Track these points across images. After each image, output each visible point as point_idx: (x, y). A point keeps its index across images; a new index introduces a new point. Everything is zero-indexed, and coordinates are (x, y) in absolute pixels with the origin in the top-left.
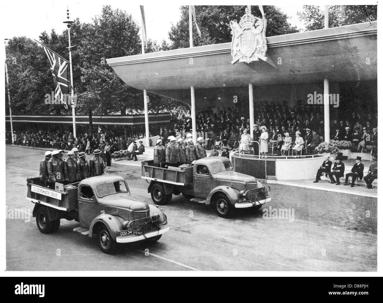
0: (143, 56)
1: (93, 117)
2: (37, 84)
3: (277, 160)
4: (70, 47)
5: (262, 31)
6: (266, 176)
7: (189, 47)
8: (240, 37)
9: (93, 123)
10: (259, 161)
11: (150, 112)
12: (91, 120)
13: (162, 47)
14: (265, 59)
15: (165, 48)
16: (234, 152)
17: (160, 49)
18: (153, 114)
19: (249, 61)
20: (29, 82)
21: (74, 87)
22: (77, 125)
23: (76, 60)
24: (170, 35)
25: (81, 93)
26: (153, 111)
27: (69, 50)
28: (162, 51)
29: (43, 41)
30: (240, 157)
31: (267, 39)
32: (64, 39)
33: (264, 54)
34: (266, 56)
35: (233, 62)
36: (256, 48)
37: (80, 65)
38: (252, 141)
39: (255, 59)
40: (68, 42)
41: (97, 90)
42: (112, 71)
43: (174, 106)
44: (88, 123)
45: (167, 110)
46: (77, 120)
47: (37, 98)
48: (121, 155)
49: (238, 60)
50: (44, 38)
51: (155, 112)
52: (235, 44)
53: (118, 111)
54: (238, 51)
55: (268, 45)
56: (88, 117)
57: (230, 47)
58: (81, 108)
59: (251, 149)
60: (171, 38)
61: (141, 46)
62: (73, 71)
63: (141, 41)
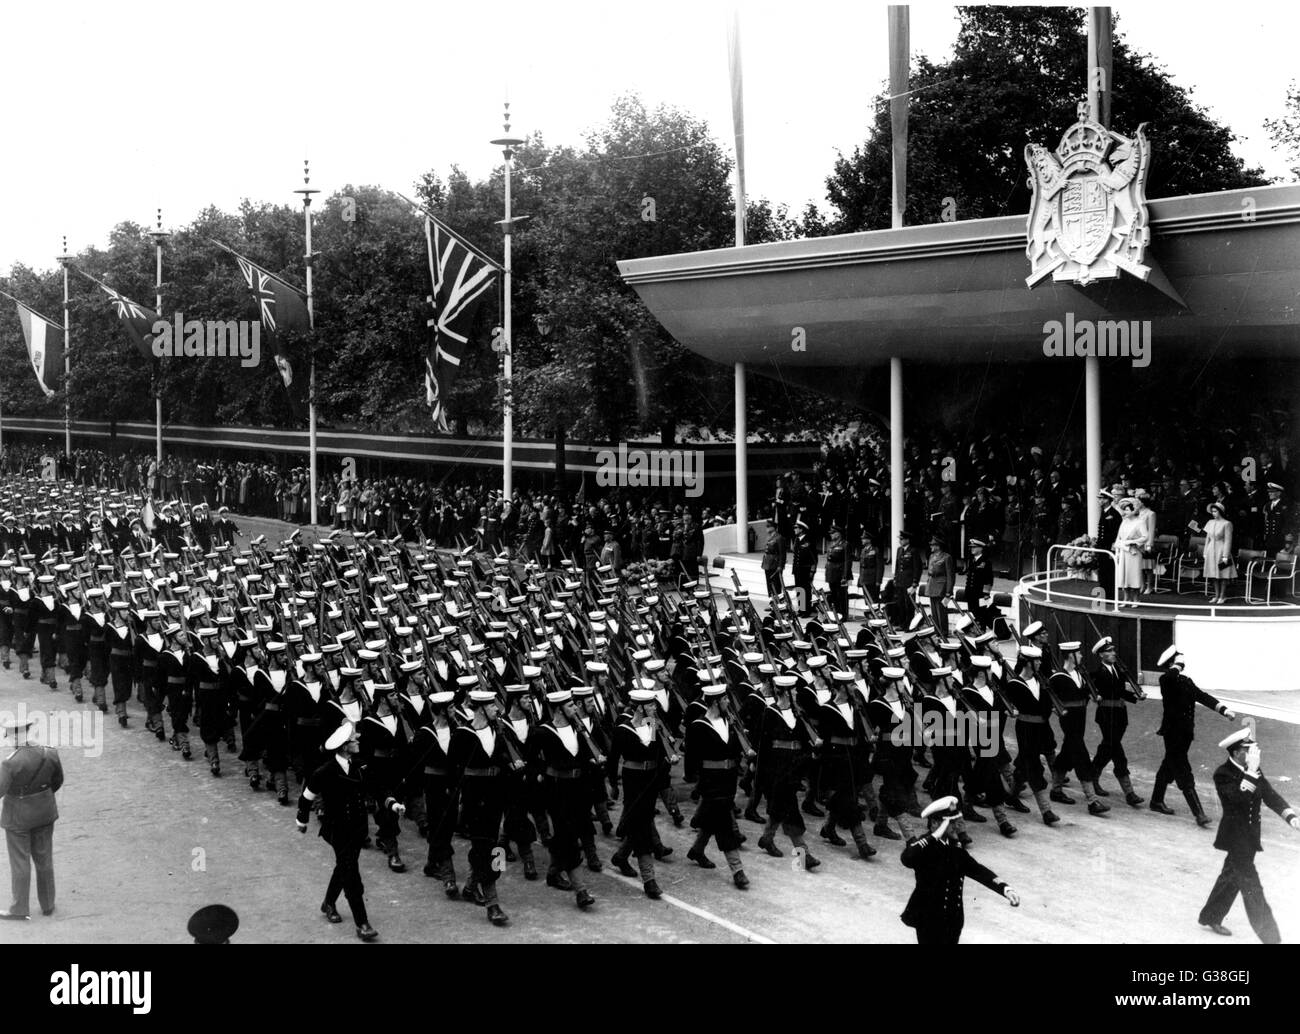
0: (739, 252)
1: (567, 447)
2: (402, 335)
3: (1178, 617)
4: (507, 219)
5: (1133, 180)
6: (1140, 674)
7: (889, 226)
8: (1057, 199)
9: (568, 467)
10: (1115, 617)
11: (755, 438)
12: (561, 457)
13: (801, 223)
14: (1140, 272)
15: (814, 229)
16: (1030, 585)
17: (799, 232)
18: (765, 444)
19: (1084, 276)
20: (375, 329)
21: (514, 350)
22: (516, 471)
23: (526, 262)
24: (831, 187)
25: (532, 366)
26: (767, 435)
27: (505, 229)
28: (803, 238)
29: (427, 198)
30: (1047, 602)
31: (1148, 206)
32: (490, 196)
33: (1138, 255)
34: (1144, 263)
35: (1031, 281)
36: (1112, 237)
37: (537, 279)
38: (1093, 550)
39: (1107, 270)
40: (503, 205)
41: (583, 360)
42: (635, 298)
43: (835, 421)
44: (553, 466)
45: (813, 433)
46: (517, 454)
47: (398, 378)
49: (1049, 275)
50: (431, 191)
51: (772, 440)
52: (1040, 220)
53: (653, 432)
54: (1049, 244)
55: (1153, 227)
56: (553, 446)
57: (1025, 230)
58: (532, 415)
59: (1090, 575)
60: (835, 197)
61: (732, 223)
62: (514, 299)
63: (733, 207)
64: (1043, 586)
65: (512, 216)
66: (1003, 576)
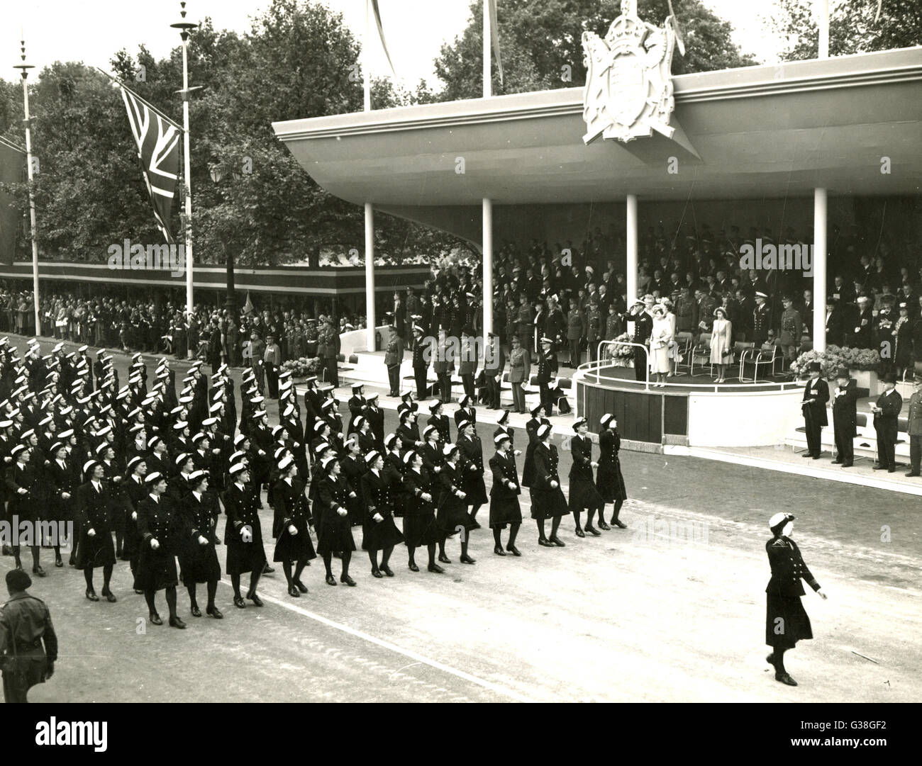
0: (367, 117)
1: (236, 271)
2: (105, 182)
3: (691, 393)
5: (662, 60)
6: (663, 437)
7: (481, 96)
8: (606, 75)
9: (236, 286)
10: (646, 395)
11: (381, 263)
12: (230, 278)
13: (416, 96)
14: (667, 131)
15: (426, 99)
16: (585, 372)
17: (413, 100)
18: (388, 266)
19: (626, 135)
20: (83, 177)
21: (193, 193)
22: (196, 290)
23: (200, 123)
24: (437, 65)
25: (207, 206)
26: (390, 260)
27: (184, 97)
28: (416, 104)
29: (120, 72)
30: (597, 385)
31: (673, 81)
32: (170, 70)
33: (666, 118)
34: (670, 125)
35: (586, 138)
36: (646, 104)
37: (210, 138)
39: (643, 130)
40: (182, 78)
41: (248, 201)
42: (287, 153)
43: (441, 248)
44: (225, 286)
45: (424, 258)
46: (197, 277)
47: (102, 217)
48: (302, 371)
49: (600, 134)
50: (123, 65)
51: (393, 263)
52: (593, 93)
53: (303, 258)
54: (601, 109)
55: (677, 97)
56: (224, 270)
57: (582, 99)
58: (208, 245)
59: (628, 363)
60: (441, 73)
61: (361, 93)
62: (192, 153)
63: (362, 81)
64: (595, 372)
65: (189, 86)
66: (565, 365)
